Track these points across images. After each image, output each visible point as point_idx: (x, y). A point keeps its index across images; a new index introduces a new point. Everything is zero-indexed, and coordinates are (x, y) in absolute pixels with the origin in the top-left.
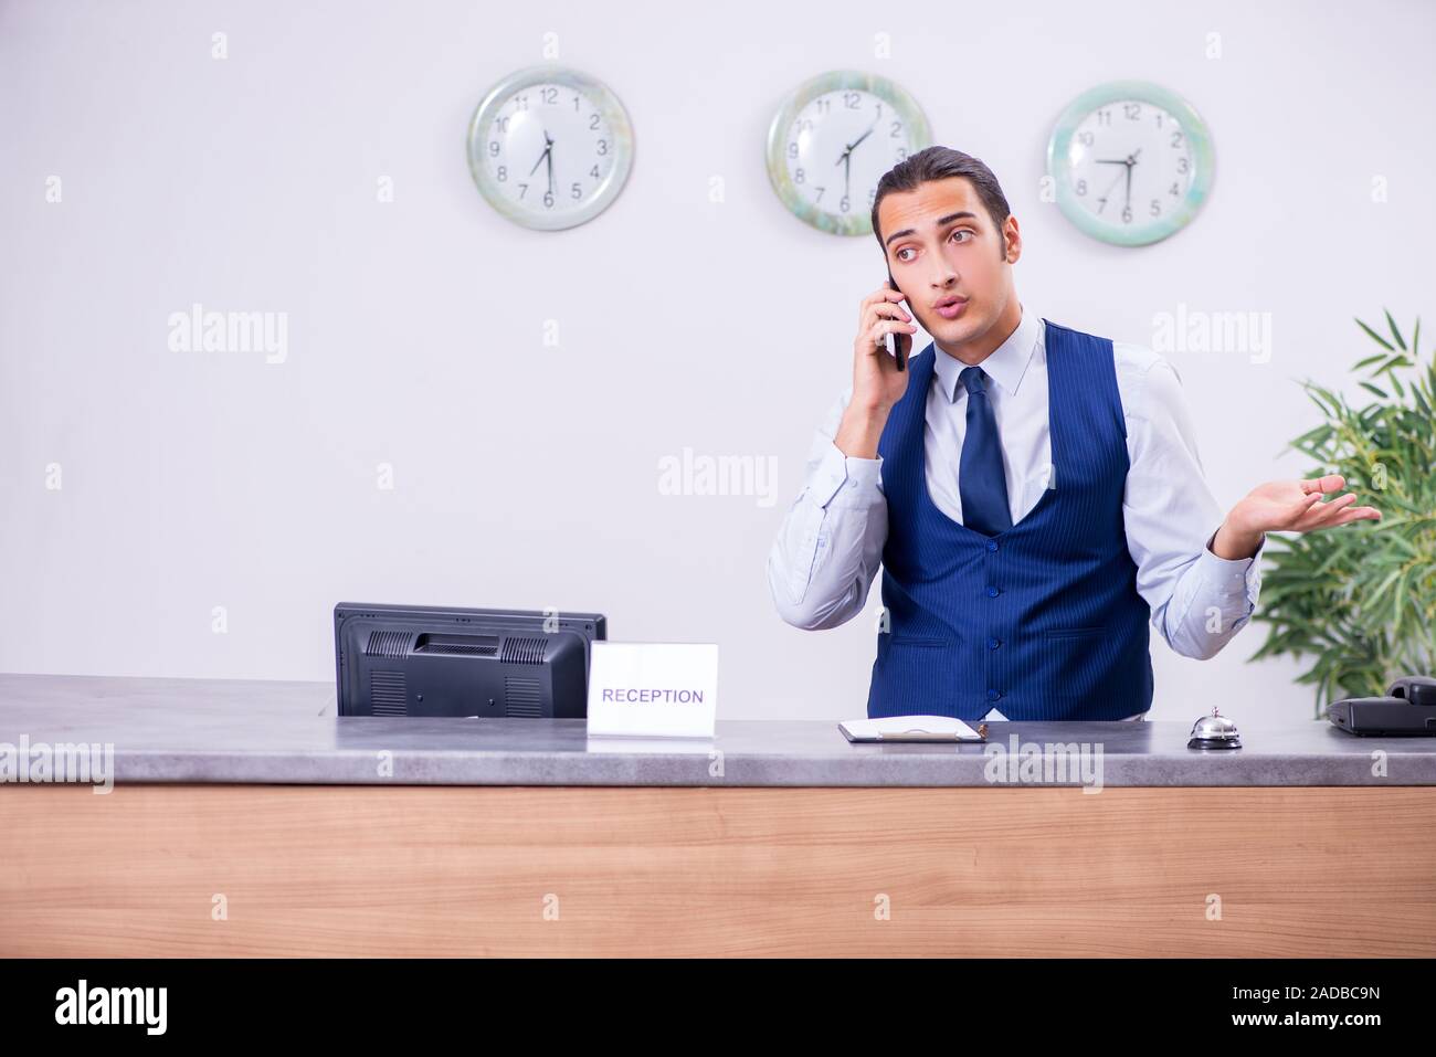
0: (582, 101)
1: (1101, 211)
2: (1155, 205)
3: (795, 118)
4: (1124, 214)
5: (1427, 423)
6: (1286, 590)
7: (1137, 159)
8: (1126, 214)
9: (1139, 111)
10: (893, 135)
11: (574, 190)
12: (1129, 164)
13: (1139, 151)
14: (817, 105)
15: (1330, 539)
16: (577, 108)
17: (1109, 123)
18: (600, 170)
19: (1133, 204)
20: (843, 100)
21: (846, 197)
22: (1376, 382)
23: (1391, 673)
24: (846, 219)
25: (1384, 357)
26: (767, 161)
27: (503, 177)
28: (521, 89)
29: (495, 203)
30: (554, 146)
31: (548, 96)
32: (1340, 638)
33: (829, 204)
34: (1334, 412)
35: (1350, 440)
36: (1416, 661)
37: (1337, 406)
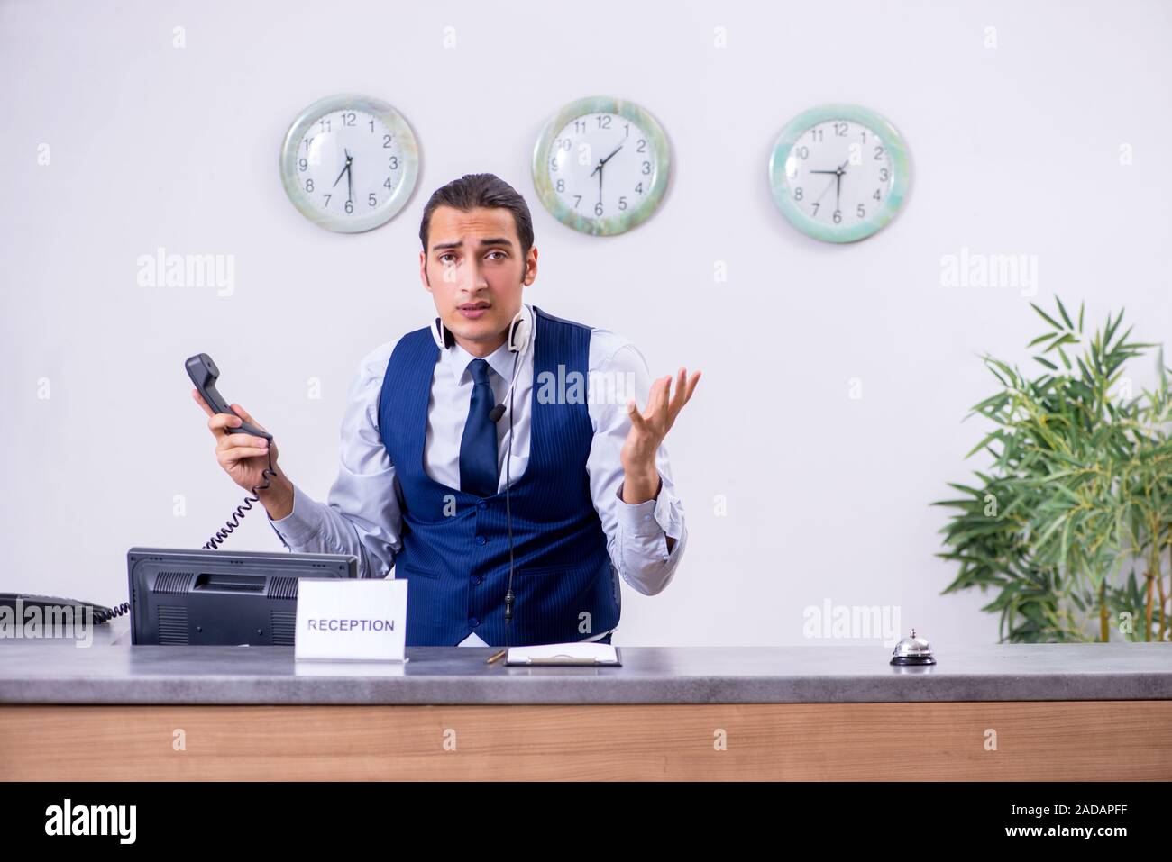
0: (377, 123)
1: (815, 213)
2: (861, 208)
3: (556, 137)
5: (1091, 391)
6: (973, 533)
7: (845, 170)
8: (836, 216)
9: (846, 129)
10: (639, 150)
11: (370, 199)
13: (847, 163)
14: (575, 126)
15: (1010, 489)
16: (373, 130)
18: (392, 182)
19: (842, 208)
20: (597, 121)
21: (600, 203)
22: (1047, 357)
23: (1064, 603)
24: (599, 222)
25: (1054, 335)
26: (532, 174)
27: (310, 188)
28: (326, 114)
29: (304, 211)
30: (353, 161)
31: (348, 120)
32: (1019, 573)
33: (586, 210)
34: (1010, 382)
35: (1024, 405)
36: (1084, 593)
37: (1013, 376)
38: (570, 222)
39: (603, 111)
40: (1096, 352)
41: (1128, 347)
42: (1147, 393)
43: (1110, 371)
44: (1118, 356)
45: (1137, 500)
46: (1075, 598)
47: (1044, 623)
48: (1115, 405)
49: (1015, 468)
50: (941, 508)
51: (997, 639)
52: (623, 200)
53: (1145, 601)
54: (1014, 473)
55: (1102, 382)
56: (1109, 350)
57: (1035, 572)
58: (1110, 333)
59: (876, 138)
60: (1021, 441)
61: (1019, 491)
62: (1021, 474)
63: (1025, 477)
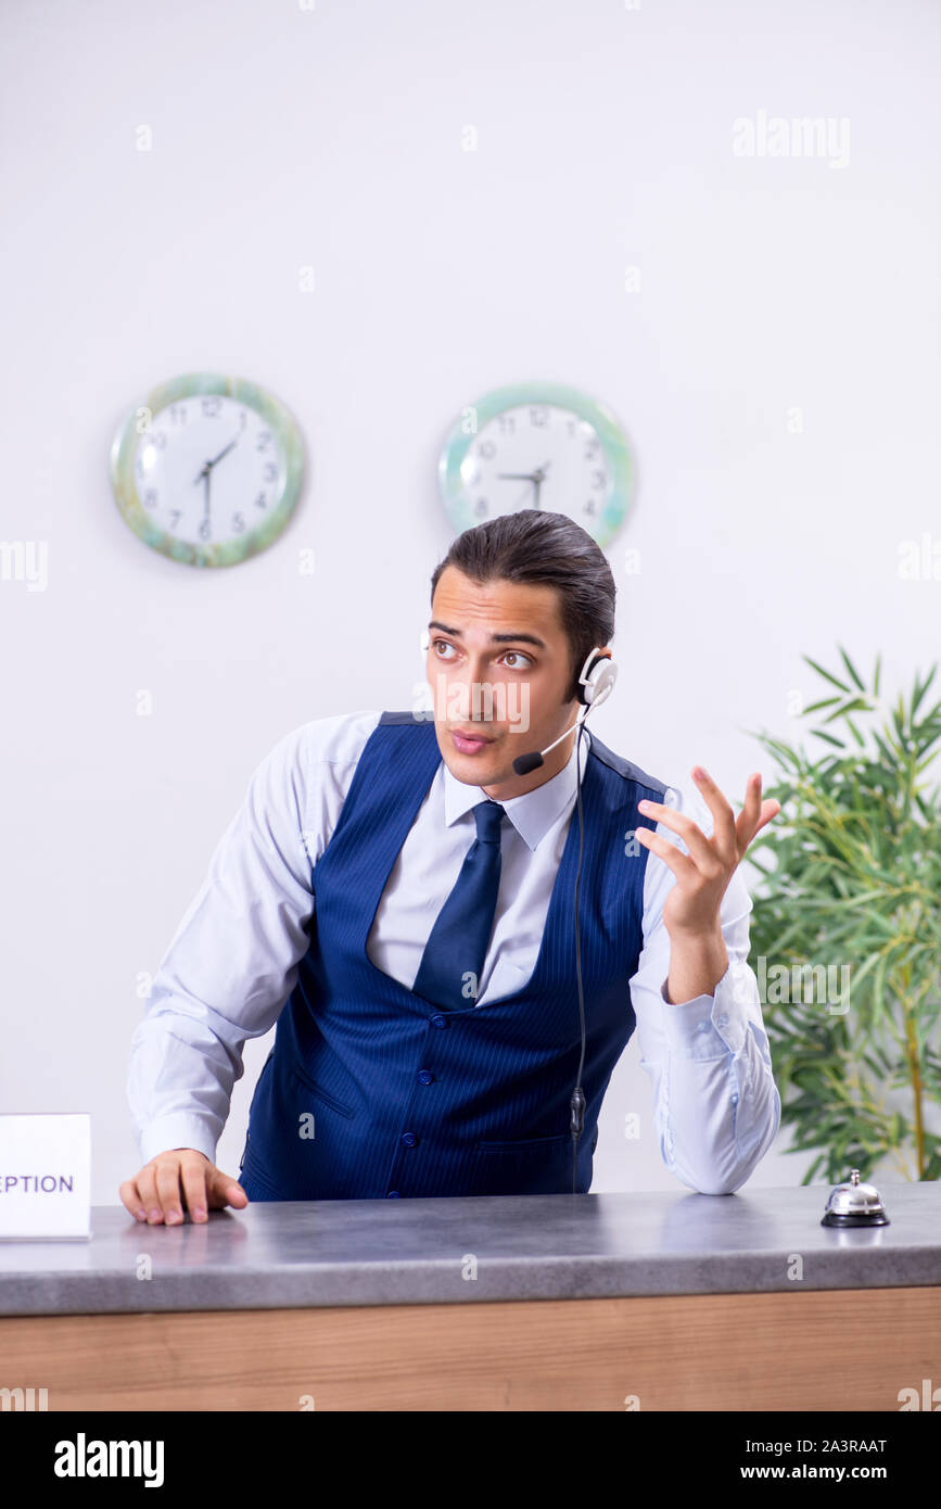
5: (894, 777)
7: (546, 474)
9: (545, 418)
10: (260, 448)
12: (536, 479)
13: (548, 465)
14: (170, 414)
15: (779, 913)
17: (512, 431)
20: (201, 407)
21: (207, 522)
22: (830, 729)
23: (854, 1068)
24: (206, 549)
25: (838, 700)
26: (111, 481)
32: (791, 1028)
33: (186, 532)
34: (793, 768)
35: (809, 800)
36: (881, 1054)
37: (795, 761)
38: (165, 548)
39: (210, 392)
40: (899, 724)
43: (921, 752)
44: (932, 730)
46: (869, 1061)
47: (828, 1096)
48: (926, 798)
49: (786, 884)
52: (239, 518)
54: (782, 891)
55: (909, 764)
56: (918, 720)
57: (814, 1028)
58: (918, 696)
59: (586, 429)
60: (800, 849)
61: (794, 915)
62: (795, 891)
63: (801, 897)
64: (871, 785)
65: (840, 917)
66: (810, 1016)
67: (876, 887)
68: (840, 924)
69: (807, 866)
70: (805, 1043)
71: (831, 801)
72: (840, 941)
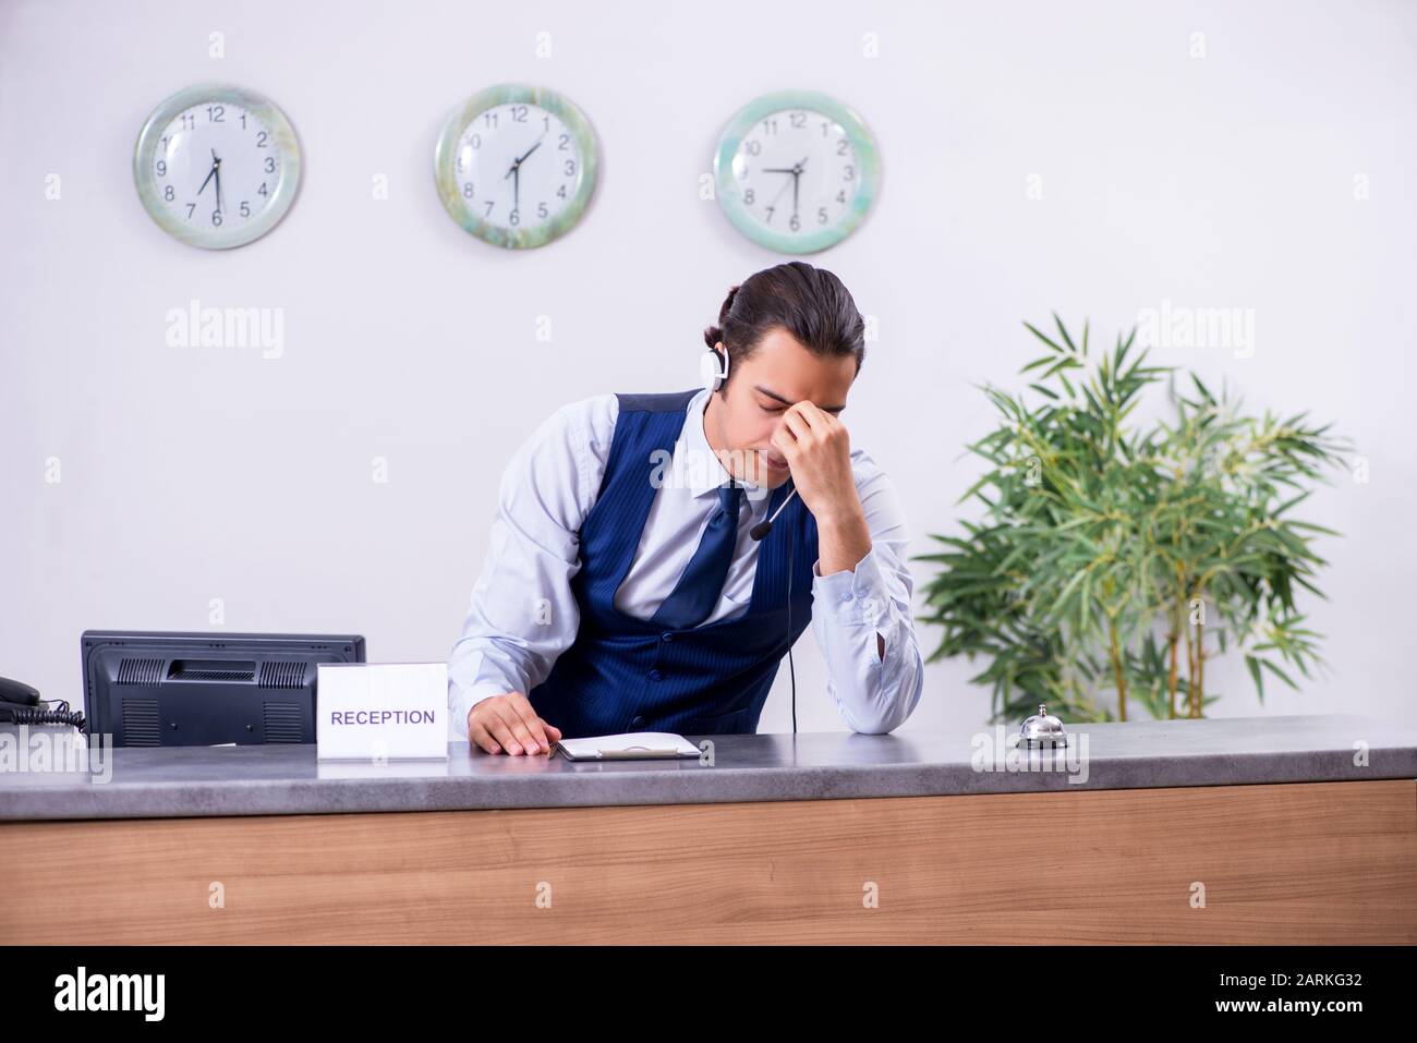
0: (250, 119)
1: (769, 219)
2: (822, 212)
3: (463, 132)
4: (792, 222)
5: (1100, 423)
6: (960, 592)
7: (804, 167)
8: (794, 222)
9: (803, 121)
10: (561, 148)
11: (242, 208)
12: (796, 173)
13: (806, 160)
14: (485, 119)
15: (1003, 540)
16: (244, 127)
17: (775, 131)
18: (268, 188)
19: (800, 213)
20: (511, 113)
21: (516, 211)
22: (1046, 384)
23: (1068, 671)
24: (515, 233)
25: (1053, 358)
26: (435, 176)
27: (170, 197)
28: (188, 108)
29: (163, 223)
30: (222, 164)
31: (214, 115)
32: (1014, 638)
33: (499, 218)
34: (1013, 415)
35: (1027, 443)
36: (1091, 660)
37: (1016, 409)
38: (481, 233)
39: (518, 101)
40: (1104, 378)
41: (1145, 371)
42: (1163, 426)
43: (1123, 401)
44: (1132, 383)
45: (1164, 551)
46: (1081, 666)
47: (1045, 695)
48: (1127, 440)
49: (1009, 516)
50: (920, 564)
51: (989, 716)
52: (543, 207)
53: (1167, 665)
54: (1009, 521)
55: (1113, 412)
56: (1121, 374)
57: (1034, 637)
58: (1120, 356)
59: (839, 129)
60: (1021, 484)
61: (1016, 542)
62: (1018, 522)
63: (1023, 526)
64: (1081, 430)
65: (1055, 542)
66: (1031, 627)
67: (1084, 515)
68: (1055, 548)
69: (1026, 498)
70: (1027, 651)
71: (1046, 443)
72: (1054, 563)
